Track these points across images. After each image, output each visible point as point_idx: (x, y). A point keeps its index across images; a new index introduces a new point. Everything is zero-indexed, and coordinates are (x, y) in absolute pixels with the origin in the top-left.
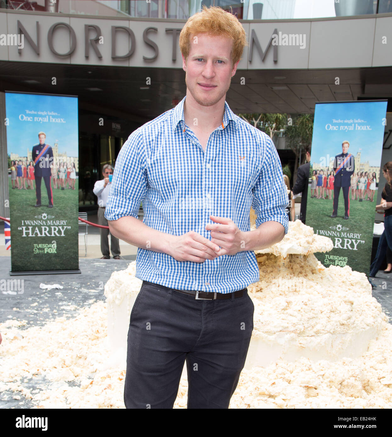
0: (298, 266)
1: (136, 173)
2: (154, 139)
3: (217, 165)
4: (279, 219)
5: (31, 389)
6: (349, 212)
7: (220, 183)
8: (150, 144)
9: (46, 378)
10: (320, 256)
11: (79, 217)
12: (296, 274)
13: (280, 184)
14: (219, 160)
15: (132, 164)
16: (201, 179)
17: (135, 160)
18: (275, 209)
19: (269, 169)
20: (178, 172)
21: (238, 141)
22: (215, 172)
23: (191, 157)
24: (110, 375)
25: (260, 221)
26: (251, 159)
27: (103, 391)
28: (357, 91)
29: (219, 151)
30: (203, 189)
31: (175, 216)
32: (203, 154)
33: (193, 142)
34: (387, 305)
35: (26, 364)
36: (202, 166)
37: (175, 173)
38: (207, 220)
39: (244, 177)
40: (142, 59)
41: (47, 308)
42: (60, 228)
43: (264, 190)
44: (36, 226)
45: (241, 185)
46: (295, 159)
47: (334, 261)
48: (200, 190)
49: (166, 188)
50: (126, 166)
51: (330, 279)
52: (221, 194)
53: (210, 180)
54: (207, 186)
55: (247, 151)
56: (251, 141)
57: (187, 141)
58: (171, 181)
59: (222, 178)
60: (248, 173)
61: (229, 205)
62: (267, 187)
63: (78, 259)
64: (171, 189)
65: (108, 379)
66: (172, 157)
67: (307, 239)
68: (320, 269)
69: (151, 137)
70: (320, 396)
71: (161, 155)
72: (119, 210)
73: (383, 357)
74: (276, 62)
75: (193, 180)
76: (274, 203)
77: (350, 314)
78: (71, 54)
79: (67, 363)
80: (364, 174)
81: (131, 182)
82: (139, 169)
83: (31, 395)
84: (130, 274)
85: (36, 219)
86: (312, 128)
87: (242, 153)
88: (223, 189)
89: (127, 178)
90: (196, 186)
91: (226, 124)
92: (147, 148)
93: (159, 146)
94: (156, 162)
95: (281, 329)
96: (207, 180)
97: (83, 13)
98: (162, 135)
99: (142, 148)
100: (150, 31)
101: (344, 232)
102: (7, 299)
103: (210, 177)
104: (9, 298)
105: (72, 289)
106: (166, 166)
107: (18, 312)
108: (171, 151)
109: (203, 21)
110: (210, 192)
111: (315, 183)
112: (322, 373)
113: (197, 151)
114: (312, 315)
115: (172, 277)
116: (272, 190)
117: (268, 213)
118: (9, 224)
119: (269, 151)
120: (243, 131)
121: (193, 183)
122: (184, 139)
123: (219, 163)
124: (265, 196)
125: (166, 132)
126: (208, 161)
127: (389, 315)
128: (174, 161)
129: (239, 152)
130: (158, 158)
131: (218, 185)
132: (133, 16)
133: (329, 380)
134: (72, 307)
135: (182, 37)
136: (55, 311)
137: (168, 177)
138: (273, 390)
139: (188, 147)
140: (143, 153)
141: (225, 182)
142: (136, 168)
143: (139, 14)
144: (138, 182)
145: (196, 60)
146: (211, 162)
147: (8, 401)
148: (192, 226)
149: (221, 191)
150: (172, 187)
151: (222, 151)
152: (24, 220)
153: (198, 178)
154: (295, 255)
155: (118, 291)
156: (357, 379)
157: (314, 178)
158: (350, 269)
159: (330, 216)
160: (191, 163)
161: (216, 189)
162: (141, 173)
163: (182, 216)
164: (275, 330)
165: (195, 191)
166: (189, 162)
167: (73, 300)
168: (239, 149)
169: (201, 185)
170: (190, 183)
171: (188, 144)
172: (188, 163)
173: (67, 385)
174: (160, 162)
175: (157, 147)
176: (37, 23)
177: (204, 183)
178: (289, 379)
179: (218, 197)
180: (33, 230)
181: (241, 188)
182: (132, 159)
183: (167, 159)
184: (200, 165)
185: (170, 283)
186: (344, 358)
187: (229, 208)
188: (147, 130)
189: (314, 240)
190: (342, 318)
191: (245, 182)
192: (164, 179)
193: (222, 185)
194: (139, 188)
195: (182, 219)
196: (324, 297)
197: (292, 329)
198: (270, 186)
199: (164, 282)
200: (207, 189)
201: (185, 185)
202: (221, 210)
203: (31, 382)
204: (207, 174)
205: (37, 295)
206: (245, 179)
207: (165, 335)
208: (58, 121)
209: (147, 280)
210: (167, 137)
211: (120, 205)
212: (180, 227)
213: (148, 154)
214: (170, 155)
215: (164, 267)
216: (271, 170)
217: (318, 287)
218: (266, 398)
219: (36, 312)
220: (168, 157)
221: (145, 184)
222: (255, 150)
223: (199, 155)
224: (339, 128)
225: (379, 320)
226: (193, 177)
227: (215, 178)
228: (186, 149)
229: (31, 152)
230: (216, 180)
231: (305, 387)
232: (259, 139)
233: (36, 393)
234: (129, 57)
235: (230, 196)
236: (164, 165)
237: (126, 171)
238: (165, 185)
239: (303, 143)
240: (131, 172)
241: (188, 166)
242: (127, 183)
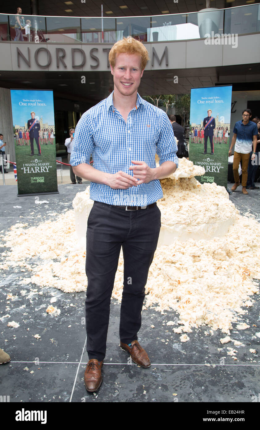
0: (185, 184)
1: (87, 137)
2: (96, 117)
3: (134, 130)
4: (173, 159)
5: (32, 265)
6: (214, 151)
7: (136, 141)
8: (94, 120)
9: (40, 258)
10: (198, 178)
11: (57, 160)
12: (184, 189)
14: (135, 128)
15: (84, 133)
16: (125, 139)
17: (85, 130)
18: (170, 154)
19: (165, 131)
20: (111, 136)
21: (146, 116)
22: (133, 135)
23: (118, 127)
24: (78, 254)
25: (161, 162)
26: (154, 126)
27: (74, 264)
28: (215, 80)
29: (135, 122)
30: (127, 145)
31: (111, 162)
32: (126, 125)
33: (119, 118)
34: (238, 204)
35: (28, 249)
36: (125, 132)
37: (109, 137)
38: (130, 164)
39: (150, 137)
40: (90, 67)
41: (40, 215)
42: (46, 167)
43: (163, 143)
44: (32, 167)
45: (149, 141)
46: (181, 120)
47: (206, 179)
48: (125, 146)
49: (105, 146)
50: (81, 134)
51: (204, 191)
52: (137, 148)
53: (131, 140)
54: (129, 144)
55: (151, 121)
56: (154, 115)
57: (116, 118)
58: (107, 142)
59: (137, 139)
60: (153, 135)
61: (143, 154)
62: (164, 141)
63: (57, 185)
64: (108, 146)
65: (76, 257)
66: (107, 127)
67: (190, 168)
68: (199, 185)
69: (94, 116)
70: (201, 261)
71: (101, 126)
72: (78, 160)
73: (237, 235)
74: (167, 65)
75: (121, 140)
76: (170, 151)
77: (217, 211)
78: (48, 66)
79: (52, 248)
80: (221, 128)
81: (84, 143)
82: (88, 135)
83: (31, 269)
84: (87, 194)
85: (31, 163)
86: (190, 102)
87: (148, 122)
88: (138, 145)
89: (82, 141)
90: (123, 144)
91: (138, 106)
92: (93, 123)
93: (99, 121)
94: (98, 131)
95: (177, 222)
96: (129, 140)
97: (55, 42)
98: (101, 114)
99: (90, 123)
100: (93, 51)
101: (211, 162)
102: (16, 211)
103: (130, 138)
104: (17, 210)
105: (54, 203)
106: (104, 133)
107: (23, 218)
108: (107, 124)
110: (131, 147)
111: (193, 134)
112: (202, 247)
113: (122, 123)
114: (194, 213)
115: (111, 198)
116: (168, 143)
117: (166, 157)
118: (16, 166)
119: (165, 120)
120: (149, 109)
121: (121, 142)
122: (114, 116)
123: (135, 130)
124: (164, 147)
125: (103, 113)
126: (128, 129)
127: (239, 210)
128: (108, 130)
129: (147, 122)
130: (99, 128)
131: (135, 142)
132: (84, 42)
133: (206, 251)
134: (54, 214)
135: (110, 55)
136: (44, 217)
137: (106, 139)
138: (174, 259)
139: (116, 121)
140: (90, 126)
141: (139, 140)
142: (86, 135)
143: (88, 41)
144: (88, 143)
145: (120, 68)
146: (130, 129)
147: (18, 273)
148: (121, 167)
149: (137, 146)
150: (108, 145)
151: (137, 122)
152: (24, 164)
153: (123, 139)
154: (183, 178)
155: (80, 204)
156: (223, 250)
157: (193, 132)
158: (216, 184)
159: (203, 154)
160: (119, 130)
161: (134, 145)
162: (90, 138)
163: (115, 162)
164: (174, 223)
165: (122, 147)
166: (118, 130)
167: (55, 210)
168: (146, 121)
169: (125, 143)
170: (119, 142)
171: (116, 120)
172: (117, 131)
173: (53, 261)
174: (101, 131)
176: (28, 48)
177: (127, 142)
178: (183, 252)
179: (135, 150)
180: (30, 169)
181: (149, 143)
182: (84, 130)
183: (104, 129)
184: (124, 131)
185: (110, 202)
186: (215, 238)
187: (143, 156)
188: (92, 112)
189: (194, 169)
190: (212, 214)
191: (151, 140)
192: (103, 141)
193: (137, 142)
194: (89, 146)
195: (115, 164)
196: (201, 202)
197: (183, 222)
198: (166, 141)
199: (107, 201)
200: (129, 145)
201: (116, 143)
202: (138, 157)
203: (31, 260)
204: (128, 136)
205: (34, 208)
206: (151, 138)
207: (109, 233)
208: (42, 105)
209: (97, 200)
210: (104, 116)
211: (78, 157)
212: (114, 169)
213: (93, 126)
214: (106, 126)
215: (106, 192)
216: (166, 131)
217: (197, 196)
218: (170, 264)
219: (33, 218)
220: (105, 128)
221: (92, 144)
222: (156, 120)
223: (123, 126)
224: (205, 102)
225: (234, 214)
226: (120, 138)
227: (133, 139)
228: (115, 122)
229: (27, 123)
230: (134, 140)
231: (193, 256)
232: (158, 114)
233: (34, 267)
234: (83, 65)
235: (142, 148)
236: (103, 132)
237: (81, 137)
238: (104, 144)
239: (185, 111)
240: (84, 137)
241: (117, 132)
242: (82, 144)
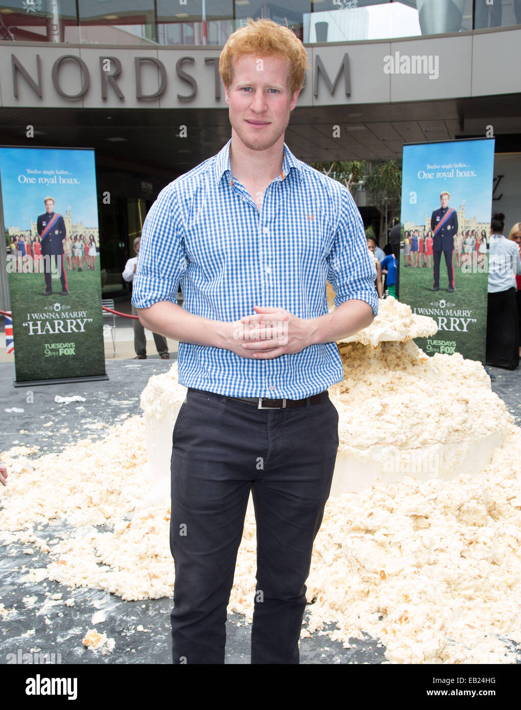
0: (394, 356)
1: (171, 243)
2: (192, 197)
3: (277, 228)
4: (363, 296)
5: (48, 539)
6: (454, 283)
8: (187, 204)
9: (67, 522)
10: (421, 342)
11: (103, 306)
12: (392, 367)
13: (362, 249)
14: (279, 222)
16: (257, 247)
18: (358, 283)
19: (347, 230)
20: (226, 241)
21: (304, 195)
22: (275, 238)
23: (241, 220)
24: (154, 514)
25: (340, 300)
26: (322, 218)
27: (144, 536)
29: (279, 210)
30: (261, 262)
31: (225, 300)
32: (258, 215)
33: (244, 199)
34: (510, 401)
35: (40, 505)
36: (257, 231)
37: (221, 242)
39: (314, 243)
40: (176, 98)
41: (65, 428)
42: (79, 321)
44: (47, 320)
45: (311, 253)
46: (380, 218)
47: (438, 347)
48: (256, 262)
49: (211, 263)
51: (436, 371)
52: (285, 267)
53: (269, 248)
54: (266, 257)
55: (316, 207)
56: (322, 194)
57: (236, 198)
58: (216, 253)
59: (284, 246)
60: (320, 237)
61: (297, 281)
63: (104, 361)
64: (217, 264)
65: (150, 520)
66: (216, 220)
67: (403, 320)
68: (423, 359)
69: (187, 195)
70: (432, 527)
71: (202, 218)
72: (150, 294)
73: (511, 470)
74: (348, 95)
75: (247, 250)
76: (356, 274)
77: (466, 416)
78: (83, 96)
79: (95, 501)
80: (470, 233)
81: (165, 255)
82: (174, 238)
83: (47, 548)
84: (173, 378)
85: (46, 312)
86: (400, 178)
87: (310, 210)
88: (287, 260)
89: (159, 251)
90: (251, 258)
91: (286, 173)
92: (184, 210)
93: (199, 205)
94: (195, 228)
95: (376, 441)
96: (265, 248)
97: (97, 43)
98: (203, 191)
99: (177, 210)
100: (182, 62)
101: (449, 309)
102: (11, 419)
103: (269, 244)
104: (14, 417)
105: (97, 402)
106: (209, 233)
107: (27, 436)
109: (249, 37)
110: (270, 265)
111: (409, 247)
112: (433, 496)
113: (249, 211)
114: (415, 420)
115: (225, 382)
116: (352, 258)
118: (10, 319)
119: (346, 206)
120: (310, 181)
121: (247, 254)
122: (231, 195)
123: (279, 226)
124: (343, 266)
125: (208, 187)
126: (264, 224)
127: (513, 414)
128: (219, 226)
129: (306, 210)
130: (198, 223)
131: (280, 255)
132: (162, 43)
133: (443, 505)
134: (98, 425)
135: (222, 60)
136: (76, 431)
137: (213, 247)
138: (370, 523)
139: (237, 206)
140: (178, 216)
142: (170, 236)
143: (170, 41)
144: (174, 255)
145: (242, 89)
146: (268, 224)
147: (17, 557)
149: (285, 263)
150: (219, 261)
151: (284, 210)
152: (30, 313)
153: (253, 247)
154: (388, 342)
155: (159, 401)
156: (481, 502)
157: (407, 241)
158: (461, 356)
159: (430, 290)
160: (243, 228)
161: (278, 261)
162: (177, 244)
163: (234, 299)
164: (369, 442)
166: (240, 226)
167: (100, 416)
168: (305, 206)
169: (258, 256)
170: (242, 254)
171: (237, 203)
172: (238, 228)
173: (96, 530)
174: (201, 228)
175: (197, 207)
176: (38, 56)
177: (261, 253)
178: (391, 507)
179: (281, 271)
180: (43, 326)
181: (310, 257)
182: (164, 225)
183: (210, 223)
184: (254, 229)
185: (224, 389)
186: (462, 475)
187: (297, 285)
188: (181, 185)
189: (412, 322)
190: (455, 422)
191: (316, 249)
192: (207, 251)
193: (285, 254)
194: (176, 263)
196: (430, 396)
197: (391, 440)
198: (348, 252)
199: (216, 388)
200: (266, 261)
203: (48, 529)
204: (265, 240)
205: (52, 411)
206: (316, 245)
207: (221, 459)
208: (70, 181)
209: (193, 387)
210: (209, 194)
211: (152, 287)
213: (185, 218)
214: (214, 219)
215: (214, 368)
216: (349, 231)
217: (422, 383)
219: (50, 434)
222: (327, 205)
223: (252, 217)
224: (435, 176)
225: (504, 421)
226: (246, 246)
227: (275, 246)
228: (236, 208)
229: (36, 223)
230: (278, 248)
231: (413, 516)
232: (331, 191)
233: (54, 545)
234: (160, 96)
235: (296, 268)
236: (206, 232)
237: (157, 242)
238: (209, 259)
239: (389, 197)
240: (164, 242)
241: (238, 232)
242: (160, 257)
